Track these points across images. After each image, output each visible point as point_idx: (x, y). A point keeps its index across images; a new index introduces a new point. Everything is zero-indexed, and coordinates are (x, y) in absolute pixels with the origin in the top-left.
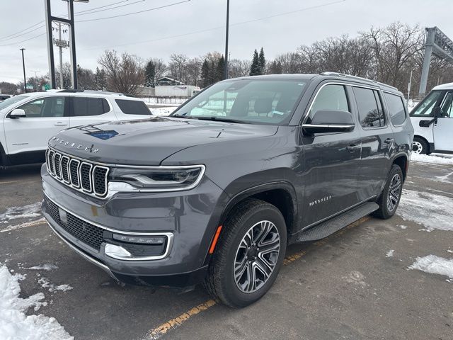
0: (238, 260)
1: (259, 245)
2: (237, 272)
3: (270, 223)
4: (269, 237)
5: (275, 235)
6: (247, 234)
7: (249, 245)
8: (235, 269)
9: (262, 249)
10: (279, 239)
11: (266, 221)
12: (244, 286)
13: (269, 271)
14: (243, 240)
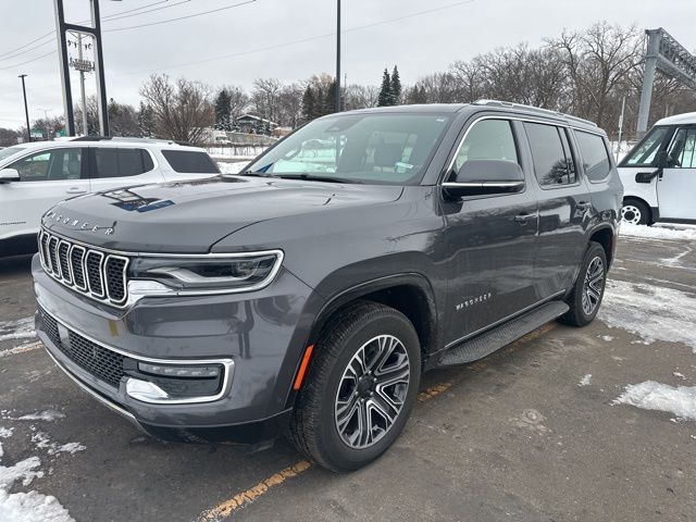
0: (341, 398)
1: (376, 373)
2: (340, 417)
3: (393, 338)
4: (393, 359)
5: (402, 357)
6: (356, 356)
7: (360, 373)
8: (337, 413)
9: (381, 379)
10: (407, 362)
11: (386, 336)
12: (353, 439)
13: (393, 413)
14: (349, 366)
